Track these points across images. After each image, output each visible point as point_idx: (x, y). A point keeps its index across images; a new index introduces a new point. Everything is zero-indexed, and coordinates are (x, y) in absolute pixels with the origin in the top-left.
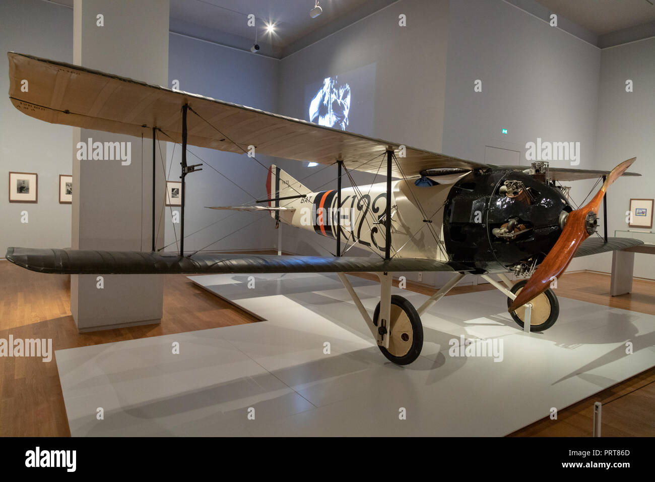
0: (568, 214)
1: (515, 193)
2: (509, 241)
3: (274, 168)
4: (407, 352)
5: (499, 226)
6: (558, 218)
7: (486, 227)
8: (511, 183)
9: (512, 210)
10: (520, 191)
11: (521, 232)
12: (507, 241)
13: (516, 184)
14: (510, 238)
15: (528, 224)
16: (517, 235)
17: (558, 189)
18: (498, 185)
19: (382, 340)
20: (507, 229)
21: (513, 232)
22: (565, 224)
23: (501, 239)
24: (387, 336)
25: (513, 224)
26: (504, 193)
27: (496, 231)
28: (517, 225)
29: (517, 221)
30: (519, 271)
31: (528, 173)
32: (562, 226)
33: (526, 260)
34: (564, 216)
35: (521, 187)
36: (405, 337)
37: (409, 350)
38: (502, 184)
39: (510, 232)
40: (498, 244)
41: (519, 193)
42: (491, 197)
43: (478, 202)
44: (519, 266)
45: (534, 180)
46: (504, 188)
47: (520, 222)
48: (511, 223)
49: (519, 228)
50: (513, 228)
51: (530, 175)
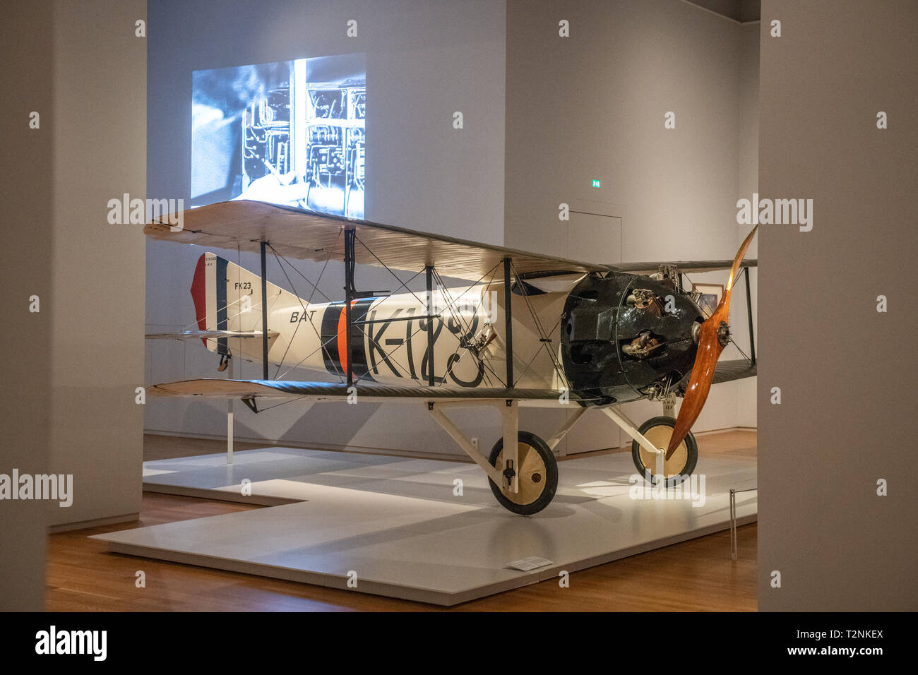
0: (700, 325)
1: (645, 304)
2: (641, 359)
3: (213, 259)
4: (539, 495)
5: (629, 342)
6: (690, 331)
7: (615, 344)
8: (640, 292)
9: (643, 322)
10: (650, 301)
11: (654, 347)
12: (639, 359)
13: (645, 293)
14: (642, 355)
15: (661, 339)
16: (650, 351)
17: (688, 296)
18: (625, 293)
19: (510, 484)
20: (639, 345)
21: (646, 348)
22: (698, 337)
23: (634, 358)
24: (516, 479)
25: (646, 339)
26: (633, 303)
27: (627, 348)
28: (650, 339)
29: (649, 336)
30: (653, 394)
31: (656, 279)
32: (695, 339)
33: (660, 380)
34: (696, 328)
35: (651, 296)
36: (536, 478)
37: (541, 492)
38: (630, 292)
39: (642, 348)
40: (630, 363)
41: (650, 304)
42: (619, 308)
43: (604, 315)
44: (652, 389)
45: (664, 287)
46: (632, 297)
47: (652, 336)
48: (643, 337)
49: (651, 343)
50: (645, 343)
51: (657, 281)
